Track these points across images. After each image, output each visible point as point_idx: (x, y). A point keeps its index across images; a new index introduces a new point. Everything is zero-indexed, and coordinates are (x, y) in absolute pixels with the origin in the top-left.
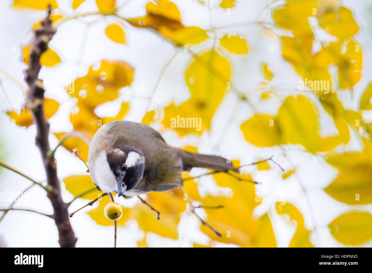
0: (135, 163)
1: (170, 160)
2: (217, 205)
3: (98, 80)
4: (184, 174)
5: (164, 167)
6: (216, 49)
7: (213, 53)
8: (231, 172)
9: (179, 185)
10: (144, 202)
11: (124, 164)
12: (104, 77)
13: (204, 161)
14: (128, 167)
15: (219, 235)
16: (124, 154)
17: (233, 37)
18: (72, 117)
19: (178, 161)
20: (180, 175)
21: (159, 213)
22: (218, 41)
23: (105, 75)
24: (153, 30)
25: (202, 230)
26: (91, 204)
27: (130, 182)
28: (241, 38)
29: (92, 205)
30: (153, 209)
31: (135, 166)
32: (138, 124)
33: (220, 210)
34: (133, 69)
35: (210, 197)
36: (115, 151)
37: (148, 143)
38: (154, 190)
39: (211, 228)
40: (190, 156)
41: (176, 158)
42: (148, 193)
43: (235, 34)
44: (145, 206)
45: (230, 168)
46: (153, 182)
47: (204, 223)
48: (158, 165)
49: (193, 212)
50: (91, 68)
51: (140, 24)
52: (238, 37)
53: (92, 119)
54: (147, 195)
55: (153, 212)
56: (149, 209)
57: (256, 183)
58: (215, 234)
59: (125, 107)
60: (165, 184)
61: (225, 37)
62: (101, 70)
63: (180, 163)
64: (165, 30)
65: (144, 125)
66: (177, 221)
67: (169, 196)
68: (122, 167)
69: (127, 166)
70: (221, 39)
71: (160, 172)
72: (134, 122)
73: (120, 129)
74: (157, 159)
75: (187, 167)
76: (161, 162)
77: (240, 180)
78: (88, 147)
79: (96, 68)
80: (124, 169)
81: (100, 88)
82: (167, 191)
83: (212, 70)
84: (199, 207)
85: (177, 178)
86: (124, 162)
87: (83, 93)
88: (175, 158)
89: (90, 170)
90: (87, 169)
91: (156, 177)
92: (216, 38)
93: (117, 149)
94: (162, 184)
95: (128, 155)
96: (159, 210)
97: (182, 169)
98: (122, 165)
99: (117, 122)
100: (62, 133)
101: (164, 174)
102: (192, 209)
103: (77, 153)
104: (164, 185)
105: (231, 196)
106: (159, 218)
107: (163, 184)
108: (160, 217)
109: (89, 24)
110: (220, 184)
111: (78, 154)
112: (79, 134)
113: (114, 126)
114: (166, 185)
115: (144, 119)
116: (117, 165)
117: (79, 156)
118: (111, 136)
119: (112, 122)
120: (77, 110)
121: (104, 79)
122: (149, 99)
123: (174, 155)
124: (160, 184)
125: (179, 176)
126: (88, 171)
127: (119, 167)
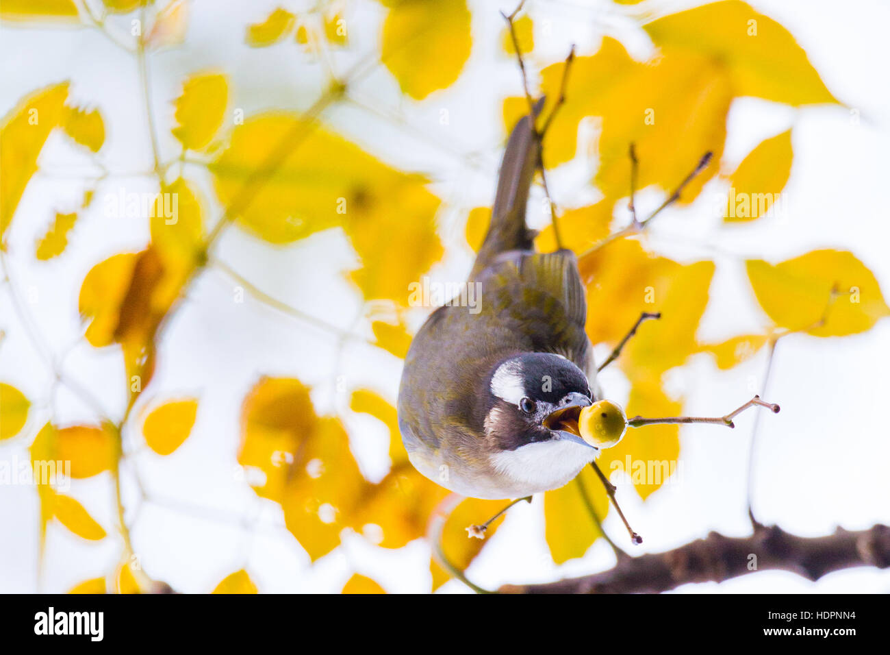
0: (516, 377)
1: (501, 284)
2: (627, 162)
3: (293, 474)
4: (543, 246)
5: (520, 300)
6: (211, 158)
7: (221, 169)
8: (541, 124)
9: (567, 259)
10: (616, 353)
11: (520, 408)
12: (283, 456)
13: (511, 195)
14: (525, 397)
15: (707, 157)
16: (496, 409)
17: (179, 116)
18: (390, 543)
19: (504, 263)
20: (542, 257)
21: (645, 316)
22: (190, 154)
23: (280, 453)
24: (160, 327)
25: (691, 199)
26: (611, 490)
27: (560, 387)
28: (181, 93)
29: (615, 488)
30: (633, 331)
31: (523, 376)
32: (407, 371)
33: (640, 152)
34: (265, 381)
35: (601, 178)
36: (491, 430)
37: (459, 341)
38: (581, 323)
39: (690, 177)
40: (496, 232)
41: (496, 267)
42: (590, 340)
43: (173, 110)
44: (625, 352)
45: (530, 125)
46: (560, 328)
47: (675, 197)
48: (515, 314)
49: (643, 224)
50: (260, 491)
51: (144, 360)
52: (180, 102)
53: (397, 486)
54: (595, 343)
55: (640, 330)
56: (633, 339)
57: (571, 58)
58: (706, 168)
59: (363, 401)
60: (566, 295)
61: (179, 134)
62: (265, 465)
63: (511, 258)
64: (161, 296)
65: (409, 353)
66: (665, 264)
67: (598, 285)
68: (527, 411)
69: (524, 399)
70: (186, 148)
71: (533, 309)
72: (402, 381)
73: (423, 416)
74: (499, 316)
75: (523, 239)
76: (506, 307)
77: (562, 100)
78: (470, 500)
79: (260, 478)
80: (531, 406)
81: (314, 469)
82: (585, 289)
83: (268, 172)
84: (632, 209)
85: (549, 264)
86: (515, 407)
87: (327, 513)
88: (495, 271)
89: (528, 495)
90: (524, 502)
91: (546, 320)
92: (182, 159)
93: (486, 425)
94: (565, 302)
95: (497, 396)
96: (637, 316)
97: (527, 253)
98: (523, 413)
99: (403, 425)
100: (433, 568)
101: (540, 299)
102: (638, 227)
103: (479, 527)
104: (570, 298)
105: (599, 120)
106: (658, 316)
107: (567, 301)
108: (655, 312)
109: (144, 496)
110: (569, 152)
111: (483, 524)
112: (436, 524)
113: (416, 430)
114: (569, 293)
115: (395, 351)
116: (524, 426)
117: (488, 521)
118: (445, 436)
119: (401, 437)
120: (373, 530)
121: (290, 458)
122: (344, 338)
123: (488, 273)
124: (567, 308)
125: (546, 261)
126: (529, 499)
127: (528, 420)
